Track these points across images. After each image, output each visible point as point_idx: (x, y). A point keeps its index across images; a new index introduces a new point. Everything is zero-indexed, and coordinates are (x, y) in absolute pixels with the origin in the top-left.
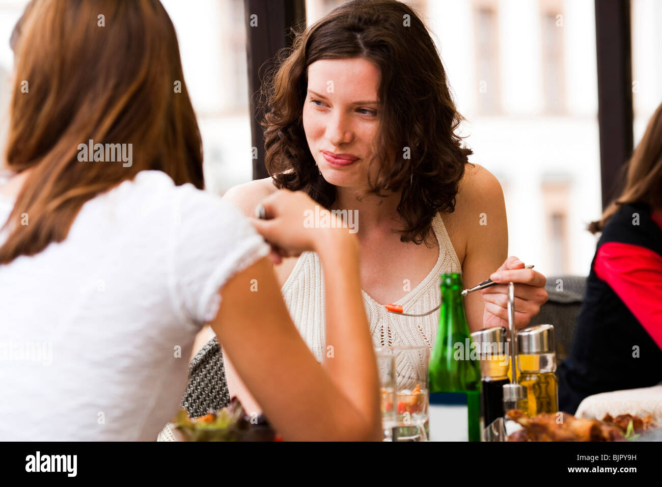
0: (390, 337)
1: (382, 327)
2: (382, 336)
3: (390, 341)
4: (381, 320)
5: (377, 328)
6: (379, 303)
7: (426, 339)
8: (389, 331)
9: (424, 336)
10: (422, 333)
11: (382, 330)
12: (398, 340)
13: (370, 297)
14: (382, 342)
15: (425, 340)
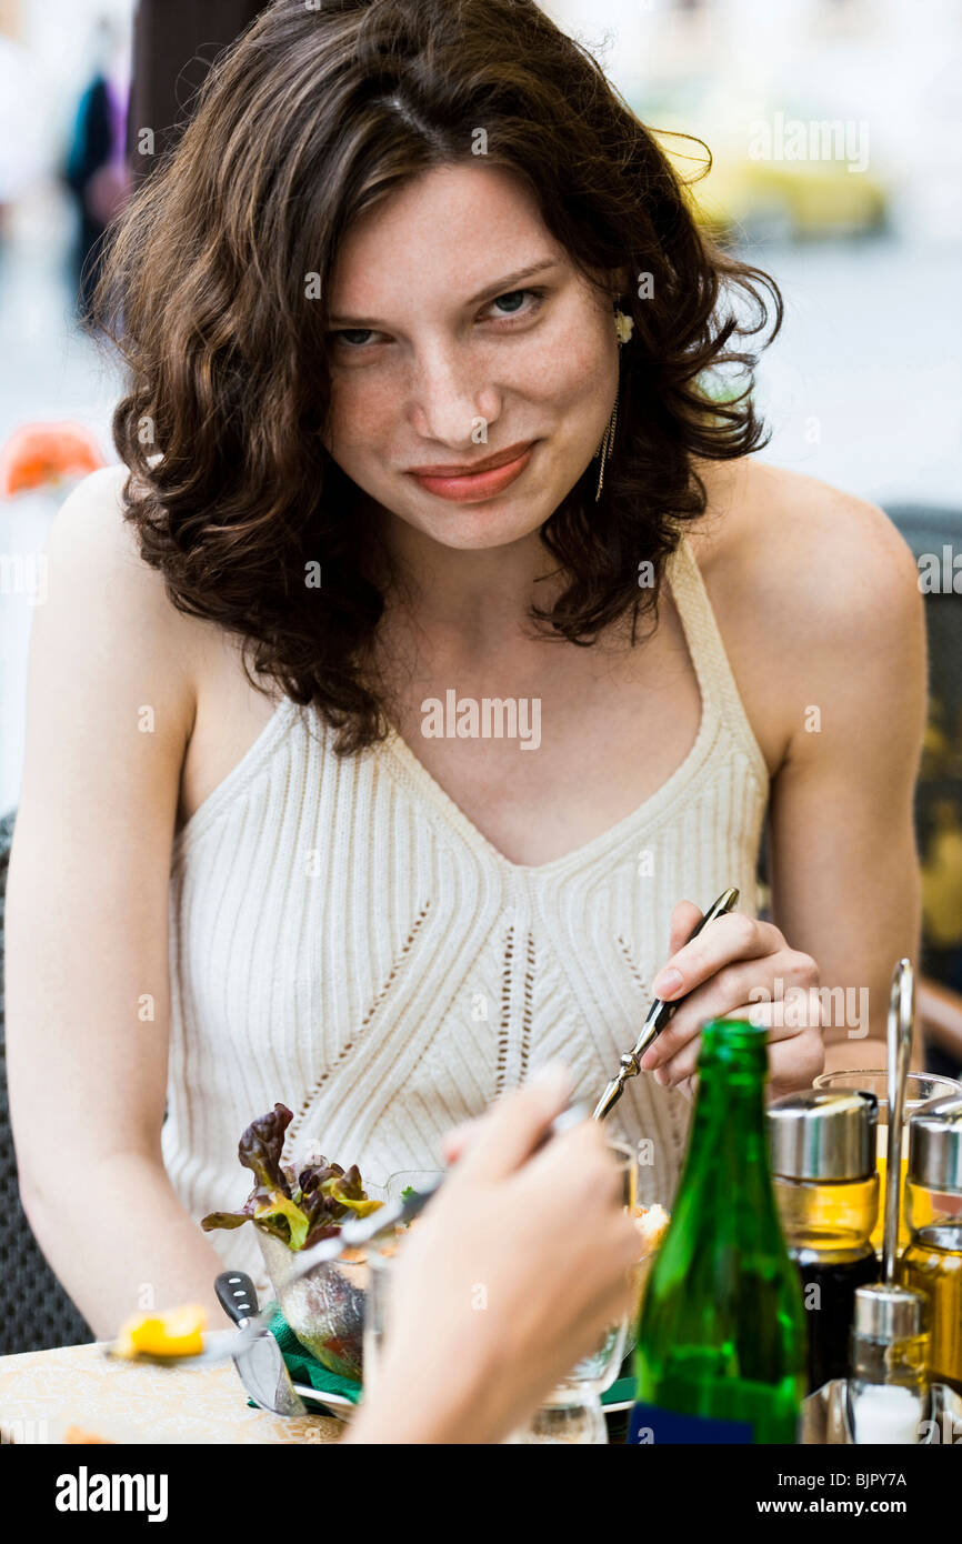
0: (531, 961)
1: (512, 930)
2: (508, 956)
3: (531, 974)
4: (509, 909)
5: (497, 931)
6: (507, 857)
7: (638, 977)
8: (531, 943)
9: (633, 968)
10: (629, 960)
11: (510, 938)
12: (556, 972)
13: (482, 839)
14: (507, 973)
15: (635, 982)
